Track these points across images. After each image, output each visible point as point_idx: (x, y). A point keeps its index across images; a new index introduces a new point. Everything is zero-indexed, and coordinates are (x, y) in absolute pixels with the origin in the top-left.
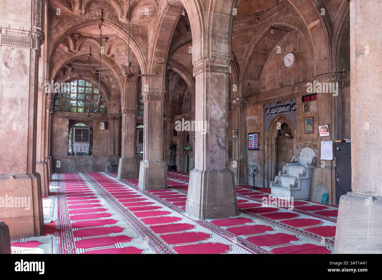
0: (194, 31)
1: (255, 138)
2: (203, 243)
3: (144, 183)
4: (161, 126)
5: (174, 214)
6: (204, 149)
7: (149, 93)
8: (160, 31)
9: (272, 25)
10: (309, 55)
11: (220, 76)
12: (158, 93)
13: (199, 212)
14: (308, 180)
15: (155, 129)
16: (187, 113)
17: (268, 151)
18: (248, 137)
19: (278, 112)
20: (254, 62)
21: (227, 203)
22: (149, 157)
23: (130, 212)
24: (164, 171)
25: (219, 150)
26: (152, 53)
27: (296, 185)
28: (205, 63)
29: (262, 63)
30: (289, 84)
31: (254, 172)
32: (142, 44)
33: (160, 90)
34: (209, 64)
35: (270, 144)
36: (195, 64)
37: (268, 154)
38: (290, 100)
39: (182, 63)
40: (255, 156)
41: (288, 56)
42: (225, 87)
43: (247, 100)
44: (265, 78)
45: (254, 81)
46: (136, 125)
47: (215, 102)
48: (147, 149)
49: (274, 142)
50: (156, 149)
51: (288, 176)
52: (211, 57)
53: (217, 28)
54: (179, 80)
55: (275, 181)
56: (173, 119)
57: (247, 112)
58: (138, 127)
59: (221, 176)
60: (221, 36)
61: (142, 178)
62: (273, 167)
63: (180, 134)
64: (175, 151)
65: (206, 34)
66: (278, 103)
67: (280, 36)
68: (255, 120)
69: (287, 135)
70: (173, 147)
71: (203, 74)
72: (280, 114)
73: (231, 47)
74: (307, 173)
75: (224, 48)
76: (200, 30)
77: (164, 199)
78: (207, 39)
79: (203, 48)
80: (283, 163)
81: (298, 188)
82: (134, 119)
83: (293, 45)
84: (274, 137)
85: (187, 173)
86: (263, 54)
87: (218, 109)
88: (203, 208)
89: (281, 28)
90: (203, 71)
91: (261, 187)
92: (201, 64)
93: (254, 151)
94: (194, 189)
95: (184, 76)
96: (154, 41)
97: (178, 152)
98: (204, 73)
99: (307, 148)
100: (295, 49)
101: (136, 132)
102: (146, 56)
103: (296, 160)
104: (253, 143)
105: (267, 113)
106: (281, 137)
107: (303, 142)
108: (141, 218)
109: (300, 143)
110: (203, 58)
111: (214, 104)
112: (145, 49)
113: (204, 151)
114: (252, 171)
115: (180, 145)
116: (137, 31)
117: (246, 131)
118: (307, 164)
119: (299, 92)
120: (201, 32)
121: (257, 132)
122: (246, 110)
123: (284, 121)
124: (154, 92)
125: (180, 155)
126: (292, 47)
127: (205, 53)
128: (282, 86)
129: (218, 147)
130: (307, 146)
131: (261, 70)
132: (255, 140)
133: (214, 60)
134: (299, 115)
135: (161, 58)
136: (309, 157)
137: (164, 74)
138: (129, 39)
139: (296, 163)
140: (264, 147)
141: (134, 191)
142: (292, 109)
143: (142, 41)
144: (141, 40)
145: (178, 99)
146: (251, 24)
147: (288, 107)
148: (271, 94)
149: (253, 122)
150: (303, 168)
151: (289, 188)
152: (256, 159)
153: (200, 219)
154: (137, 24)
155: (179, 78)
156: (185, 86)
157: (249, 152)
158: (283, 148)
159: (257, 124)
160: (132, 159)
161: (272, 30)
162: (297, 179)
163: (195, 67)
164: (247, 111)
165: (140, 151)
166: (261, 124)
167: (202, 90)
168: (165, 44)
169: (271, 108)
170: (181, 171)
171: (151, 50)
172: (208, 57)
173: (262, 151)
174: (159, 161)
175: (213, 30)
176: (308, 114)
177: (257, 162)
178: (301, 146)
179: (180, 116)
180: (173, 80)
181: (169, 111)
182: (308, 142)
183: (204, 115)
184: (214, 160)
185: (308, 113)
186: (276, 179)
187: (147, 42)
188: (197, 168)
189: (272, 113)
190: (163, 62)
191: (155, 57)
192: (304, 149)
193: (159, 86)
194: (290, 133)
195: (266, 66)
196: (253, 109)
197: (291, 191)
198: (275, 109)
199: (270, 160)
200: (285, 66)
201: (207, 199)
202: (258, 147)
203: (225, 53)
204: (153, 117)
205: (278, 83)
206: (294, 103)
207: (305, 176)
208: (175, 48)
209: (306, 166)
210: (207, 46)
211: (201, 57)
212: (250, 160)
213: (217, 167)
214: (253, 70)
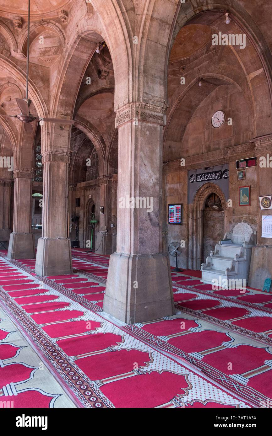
0: (118, 67)
1: (177, 210)
2: (144, 374)
3: (43, 267)
4: (66, 194)
5: (89, 316)
6: (131, 226)
7: (50, 152)
8: (66, 73)
9: (201, 76)
10: (242, 114)
11: (153, 128)
12: (63, 152)
13: (125, 314)
14: (245, 262)
15: (58, 198)
16: (92, 179)
17: (193, 226)
18: (169, 209)
19: (206, 180)
20: (177, 120)
21: (161, 299)
22: (49, 234)
23: (26, 314)
24: (69, 250)
25: (151, 227)
26: (55, 101)
27: (233, 268)
28: (133, 108)
29: (185, 122)
30: (218, 147)
31: (177, 251)
32: (42, 89)
33: (65, 149)
34: (140, 110)
35: (195, 218)
36: (119, 110)
37: (193, 229)
38: (220, 166)
39: (88, 119)
40: (177, 232)
41: (216, 115)
42: (159, 143)
43: (167, 165)
44: (188, 140)
45: (175, 143)
46: (32, 192)
47: (146, 163)
48: (47, 223)
49: (199, 215)
50: (59, 223)
51: (220, 257)
52: (142, 101)
53: (150, 62)
54: (83, 141)
55: (207, 263)
56: (76, 187)
57: (167, 180)
58: (33, 195)
59: (153, 263)
60: (155, 75)
61: (40, 260)
62: (198, 244)
63: (84, 204)
64: (78, 224)
65: (136, 69)
66: (206, 169)
67: (207, 91)
68: (177, 189)
69: (215, 207)
70: (75, 219)
71: (130, 123)
72: (208, 183)
73: (166, 90)
74: (244, 253)
75: (158, 91)
76: (128, 64)
77: (71, 289)
78: (137, 76)
79: (131, 88)
80: (210, 240)
81: (234, 272)
82: (30, 185)
83: (222, 101)
84: (200, 210)
85: (92, 250)
86: (187, 111)
87: (149, 172)
88: (130, 307)
89: (210, 81)
90: (131, 119)
91: (183, 268)
92: (127, 110)
93: (175, 225)
94: (117, 281)
95: (90, 136)
96: (58, 86)
97: (81, 226)
98: (132, 122)
99: (242, 223)
100: (225, 107)
101: (31, 201)
102: (48, 105)
103: (228, 237)
104: (175, 216)
105: (192, 180)
106: (208, 209)
107: (237, 216)
108: (42, 325)
109: (234, 217)
110: (131, 101)
111: (145, 164)
112: (46, 95)
113: (131, 229)
114: (174, 250)
115: (84, 217)
116: (36, 72)
117: (166, 202)
118: (245, 242)
119: (233, 157)
120: (129, 66)
121: (179, 203)
122: (165, 176)
123: (212, 190)
124: (57, 150)
125: (84, 229)
126: (221, 104)
127: (134, 94)
128: (209, 149)
129: (150, 223)
130: (243, 221)
131: (184, 130)
132: (177, 212)
133: (145, 105)
134: (232, 184)
135: (67, 108)
136: (245, 234)
137: (70, 128)
138: (28, 83)
139: (229, 241)
140: (188, 221)
141: (30, 277)
142: (224, 177)
143: (43, 85)
144: (40, 84)
145: (82, 163)
146: (175, 75)
147: (218, 174)
148: (198, 159)
149: (174, 192)
150: (240, 248)
151: (226, 273)
152: (178, 235)
153: (126, 322)
154: (36, 63)
155: (84, 138)
156: (90, 149)
157: (169, 226)
158: (210, 223)
159: (180, 194)
160: (27, 235)
161: (200, 82)
162: (234, 262)
163: (118, 115)
164: (166, 178)
165: (36, 224)
166: (185, 194)
167: (128, 146)
168: (72, 90)
169: (197, 175)
170: (85, 248)
171: (54, 97)
172: (139, 100)
173: (185, 226)
174: (62, 239)
175: (145, 64)
176: (244, 183)
177: (180, 238)
178: (235, 221)
179: (84, 182)
180: (76, 140)
181: (72, 177)
182: (243, 216)
183: (131, 179)
184: (145, 241)
185: (244, 181)
186: (208, 261)
187: (48, 87)
188: (120, 252)
189: (198, 180)
190: (69, 113)
191: (59, 106)
192: (239, 224)
193: (63, 144)
194: (219, 205)
195: (190, 126)
196: (174, 176)
197: (228, 276)
198: (202, 177)
199: (194, 237)
200: (213, 126)
201: (136, 295)
202: (181, 221)
203: (160, 97)
204: (56, 182)
205: (204, 146)
206: (226, 170)
207: (243, 257)
208: (84, 97)
209: (244, 245)
210: (137, 86)
211: (129, 100)
212: (170, 236)
213: (148, 251)
214: (175, 130)
